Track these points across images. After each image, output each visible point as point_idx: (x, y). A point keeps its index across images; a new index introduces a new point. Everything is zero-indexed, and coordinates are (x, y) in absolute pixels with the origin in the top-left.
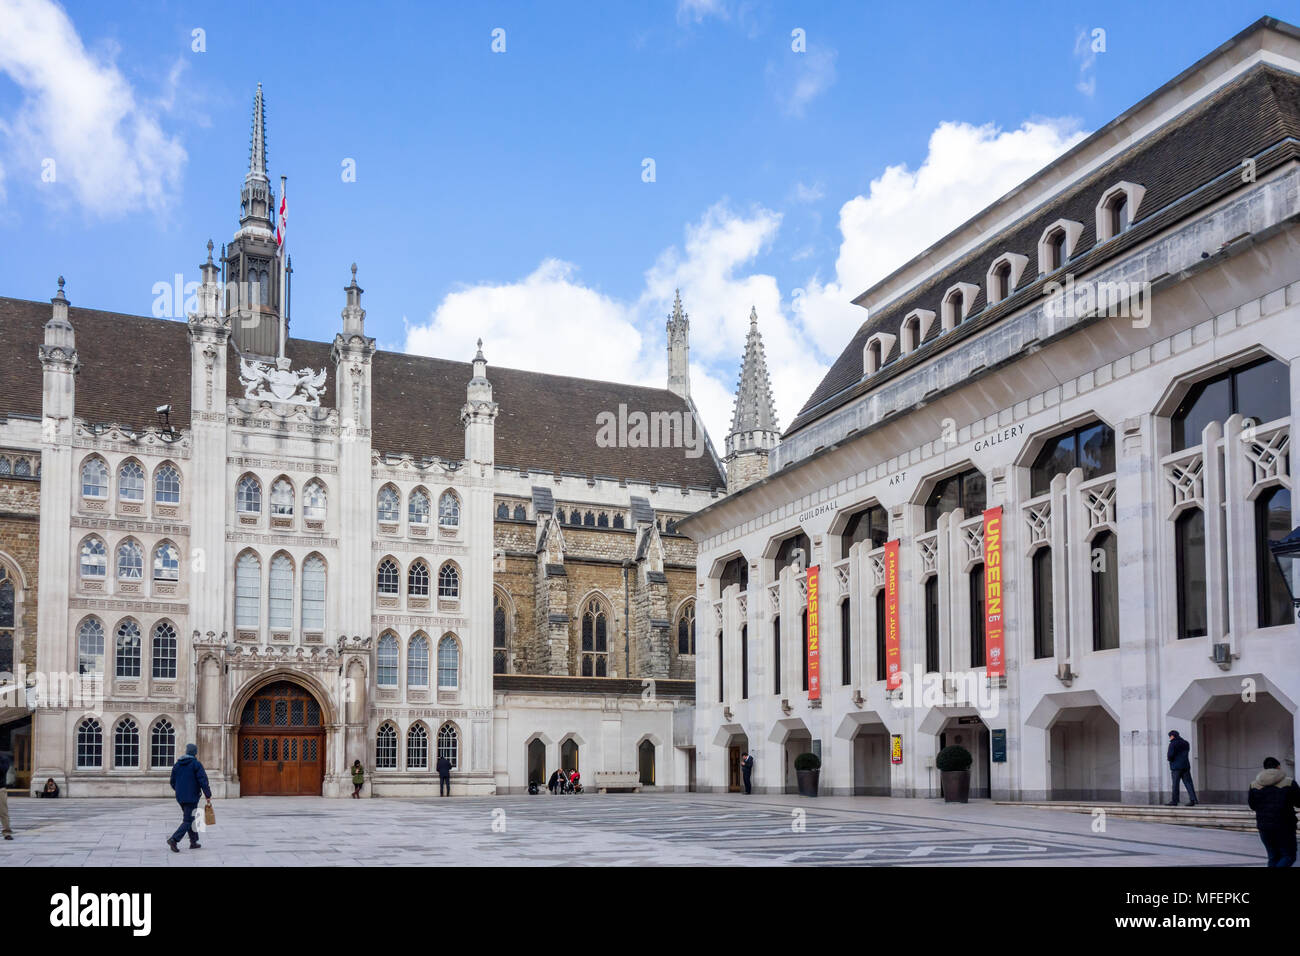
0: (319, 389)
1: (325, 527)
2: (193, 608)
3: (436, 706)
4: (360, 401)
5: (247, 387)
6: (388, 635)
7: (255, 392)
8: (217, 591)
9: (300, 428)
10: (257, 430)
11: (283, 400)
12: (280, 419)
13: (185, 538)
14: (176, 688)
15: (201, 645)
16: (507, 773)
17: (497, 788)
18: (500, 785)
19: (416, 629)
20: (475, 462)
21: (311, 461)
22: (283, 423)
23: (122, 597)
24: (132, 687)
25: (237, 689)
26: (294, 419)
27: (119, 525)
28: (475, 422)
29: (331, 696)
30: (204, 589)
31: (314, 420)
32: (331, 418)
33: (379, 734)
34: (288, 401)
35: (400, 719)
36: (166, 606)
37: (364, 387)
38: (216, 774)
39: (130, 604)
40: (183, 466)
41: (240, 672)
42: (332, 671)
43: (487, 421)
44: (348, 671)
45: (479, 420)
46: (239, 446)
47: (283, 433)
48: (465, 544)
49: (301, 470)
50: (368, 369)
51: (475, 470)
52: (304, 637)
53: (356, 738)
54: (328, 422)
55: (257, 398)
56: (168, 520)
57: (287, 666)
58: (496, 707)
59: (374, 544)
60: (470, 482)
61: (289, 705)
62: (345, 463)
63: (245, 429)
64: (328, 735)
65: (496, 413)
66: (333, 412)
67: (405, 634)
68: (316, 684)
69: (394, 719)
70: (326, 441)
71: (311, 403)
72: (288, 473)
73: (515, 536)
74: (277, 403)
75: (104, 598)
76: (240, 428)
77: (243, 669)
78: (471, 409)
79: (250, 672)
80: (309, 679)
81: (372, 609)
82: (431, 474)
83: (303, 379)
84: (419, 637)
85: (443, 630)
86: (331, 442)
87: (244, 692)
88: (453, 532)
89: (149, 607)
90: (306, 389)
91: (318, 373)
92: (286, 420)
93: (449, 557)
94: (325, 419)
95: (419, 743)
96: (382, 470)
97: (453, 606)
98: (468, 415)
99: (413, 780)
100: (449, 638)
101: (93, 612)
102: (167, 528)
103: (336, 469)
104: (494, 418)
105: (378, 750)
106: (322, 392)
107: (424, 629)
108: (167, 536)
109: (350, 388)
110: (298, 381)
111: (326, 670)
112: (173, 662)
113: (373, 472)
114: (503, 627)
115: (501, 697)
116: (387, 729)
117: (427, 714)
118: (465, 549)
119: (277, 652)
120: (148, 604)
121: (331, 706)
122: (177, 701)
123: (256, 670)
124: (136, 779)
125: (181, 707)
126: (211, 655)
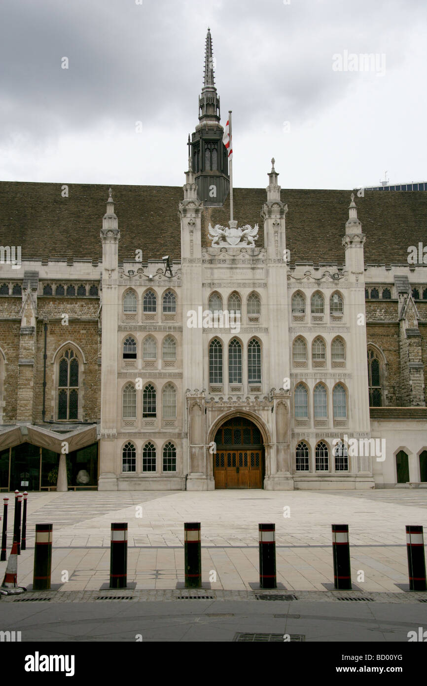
0: (254, 237)
1: (260, 320)
2: (185, 375)
3: (333, 430)
4: (279, 242)
5: (212, 240)
6: (302, 386)
7: (217, 243)
8: (199, 364)
9: (244, 262)
10: (219, 265)
11: (233, 246)
12: (233, 258)
13: (180, 333)
14: (176, 423)
15: (191, 398)
16: (382, 474)
17: (376, 484)
18: (376, 482)
19: (318, 381)
20: (352, 273)
21: (251, 281)
22: (234, 260)
23: (146, 370)
24: (153, 424)
25: (212, 423)
26: (241, 257)
27: (142, 328)
28: (351, 247)
29: (267, 425)
30: (191, 363)
31: (252, 256)
32: (262, 254)
33: (297, 449)
34: (237, 246)
35: (310, 440)
36: (170, 375)
37: (281, 233)
38: (201, 476)
39: (150, 374)
40: (178, 291)
41: (214, 413)
42: (268, 410)
43: (358, 246)
44: (277, 410)
45: (353, 245)
46: (209, 276)
47: (234, 266)
48: (348, 325)
49: (245, 287)
50: (283, 222)
51: (352, 278)
52: (250, 389)
53: (283, 452)
54: (260, 257)
55: (218, 246)
56: (170, 324)
57: (240, 408)
58: (373, 430)
59: (290, 329)
60: (349, 286)
61: (242, 432)
62: (271, 281)
63: (212, 266)
64: (266, 451)
65: (364, 240)
66: (263, 250)
67: (311, 385)
68: (258, 419)
69: (306, 439)
70: (259, 268)
71: (250, 246)
72: (237, 290)
73: (383, 310)
74: (229, 248)
75: (136, 371)
76: (209, 266)
77: (215, 411)
78: (348, 240)
79: (219, 412)
80: (254, 416)
81: (290, 369)
82: (324, 282)
83: (244, 232)
84: (321, 386)
85: (335, 381)
86: (262, 268)
87: (216, 425)
88: (340, 318)
89: (161, 375)
90: (247, 238)
91: (253, 227)
92: (235, 258)
93: (337, 334)
94: (258, 255)
95: (323, 454)
96: (294, 283)
97: (342, 365)
98: (346, 243)
99: (320, 479)
100: (340, 387)
101: (130, 380)
102: (170, 328)
103: (265, 285)
104: (363, 243)
105: (297, 459)
106: (256, 238)
107: (323, 381)
108: (170, 333)
109: (273, 235)
110: (241, 234)
111: (264, 410)
112: (175, 407)
113: (288, 284)
114: (378, 372)
115: (376, 424)
116: (303, 447)
117: (328, 435)
118: (347, 328)
119: (235, 399)
120: (160, 374)
121: (267, 432)
122: (177, 431)
123: (222, 411)
124: (155, 479)
125: (179, 435)
126: (196, 404)
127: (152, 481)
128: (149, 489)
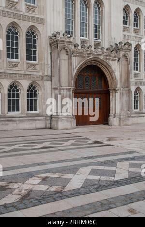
2: (48, 20)
14: (38, 67)
15: (61, 41)
19: (137, 43)
24: (15, 65)
25: (76, 67)
36: (33, 19)
39: (14, 14)
41: (77, 58)
42: (115, 60)
44: (122, 61)
53: (125, 95)
57: (97, 56)
64: (111, 94)
68: (108, 67)
77: (78, 56)
79: (81, 58)
80: (105, 64)
89: (25, 18)
111: (113, 60)
112: (35, 52)
120: (24, 15)
121: (114, 78)
122: (40, 74)
123: (84, 57)
124: (21, 119)
125: (42, 77)
126: (64, 48)
127: (19, 120)
128: (16, 128)
